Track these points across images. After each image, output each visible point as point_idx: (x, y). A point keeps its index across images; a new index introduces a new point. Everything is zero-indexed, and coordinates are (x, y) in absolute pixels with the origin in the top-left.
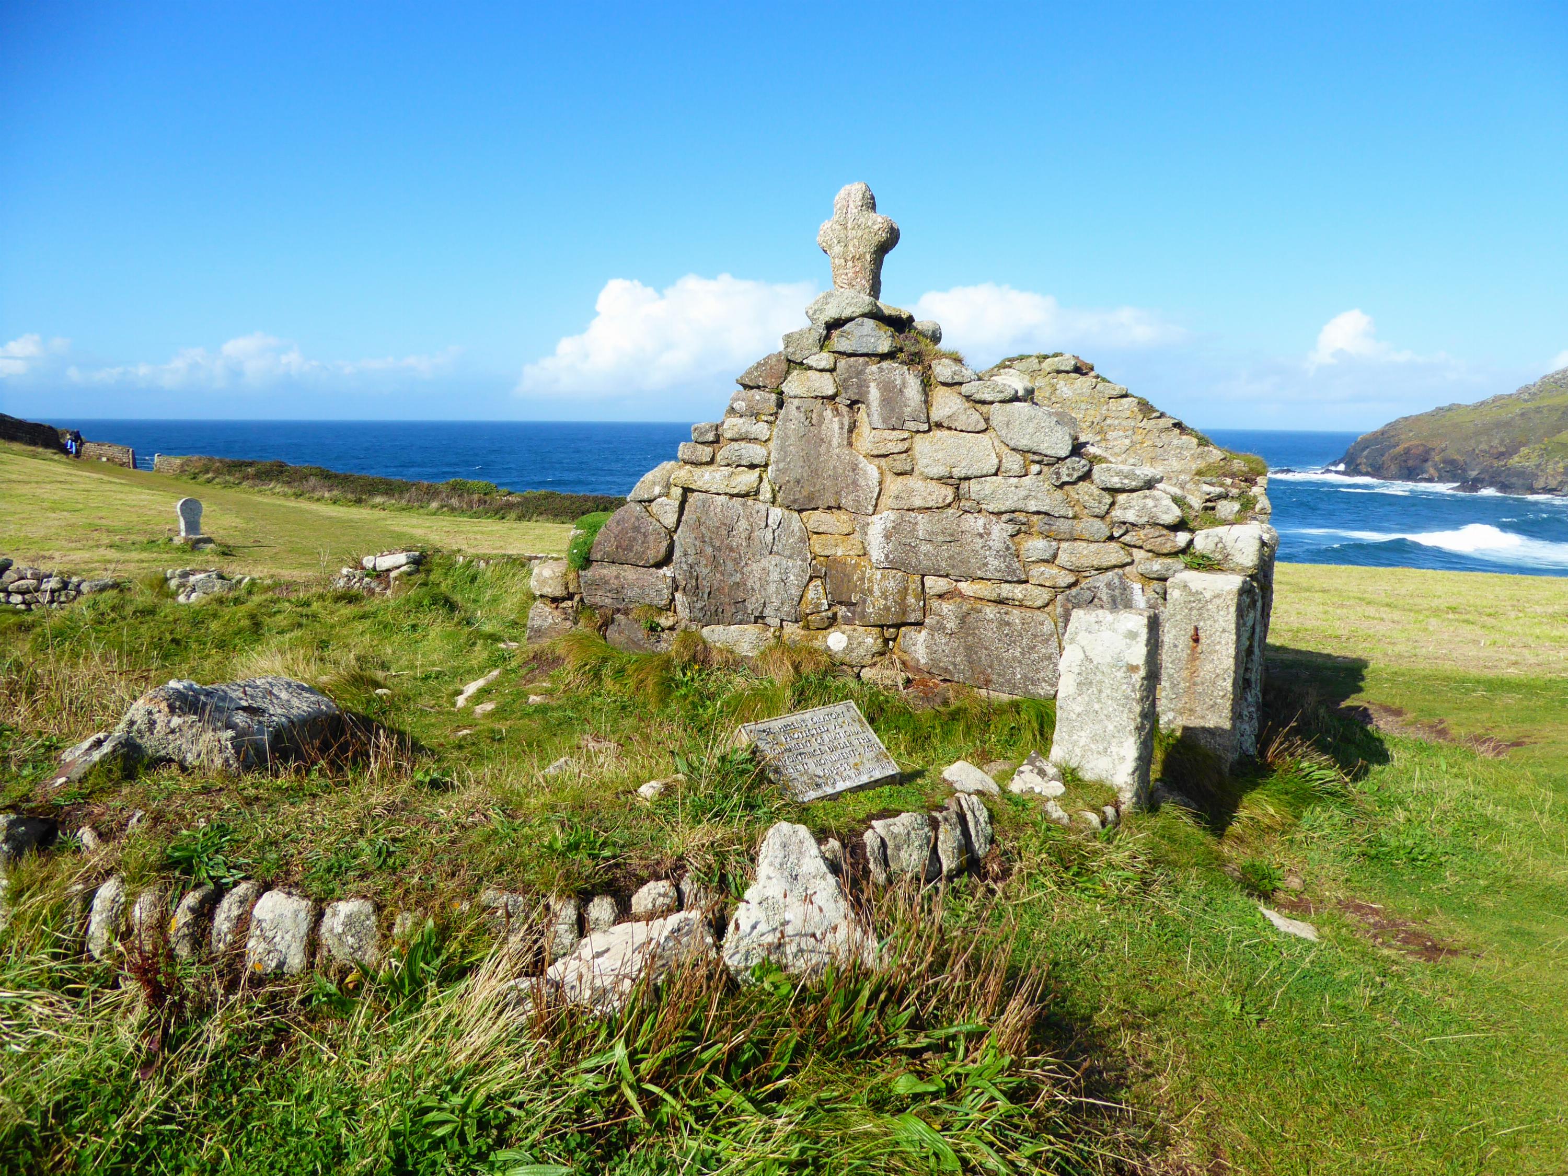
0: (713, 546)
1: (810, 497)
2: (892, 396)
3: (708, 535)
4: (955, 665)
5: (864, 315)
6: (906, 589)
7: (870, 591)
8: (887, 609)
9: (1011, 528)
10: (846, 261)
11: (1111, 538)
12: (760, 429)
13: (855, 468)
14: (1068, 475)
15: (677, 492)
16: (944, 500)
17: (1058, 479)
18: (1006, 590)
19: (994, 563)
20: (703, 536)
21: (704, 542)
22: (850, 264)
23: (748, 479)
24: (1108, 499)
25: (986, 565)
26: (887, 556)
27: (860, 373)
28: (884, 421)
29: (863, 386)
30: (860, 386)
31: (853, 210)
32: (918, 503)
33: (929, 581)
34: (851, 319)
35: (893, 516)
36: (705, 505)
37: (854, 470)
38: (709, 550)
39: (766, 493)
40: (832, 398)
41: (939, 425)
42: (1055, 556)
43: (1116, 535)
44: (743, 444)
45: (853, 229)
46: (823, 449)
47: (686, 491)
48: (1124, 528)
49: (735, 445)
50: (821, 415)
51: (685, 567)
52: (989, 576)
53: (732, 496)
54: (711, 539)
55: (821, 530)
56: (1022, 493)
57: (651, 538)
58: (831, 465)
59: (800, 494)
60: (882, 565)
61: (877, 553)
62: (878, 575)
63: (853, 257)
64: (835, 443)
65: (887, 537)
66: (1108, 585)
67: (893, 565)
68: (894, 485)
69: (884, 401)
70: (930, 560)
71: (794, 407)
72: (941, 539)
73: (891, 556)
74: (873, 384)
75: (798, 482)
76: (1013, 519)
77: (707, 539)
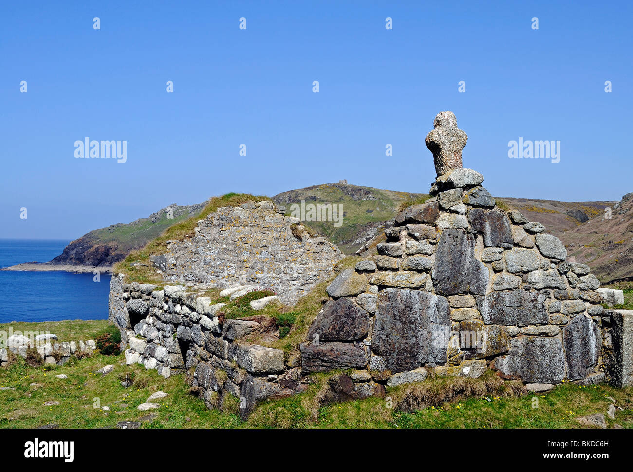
0: (401, 322)
1: (454, 287)
2: (496, 228)
3: (398, 314)
4: (523, 372)
6: (500, 334)
8: (492, 347)
9: (544, 297)
11: (580, 297)
12: (429, 248)
13: (478, 268)
15: (375, 288)
16: (518, 284)
18: (543, 329)
19: (538, 315)
20: (395, 315)
21: (396, 319)
23: (418, 278)
25: (534, 317)
26: (491, 317)
27: (481, 216)
28: (493, 242)
29: (483, 223)
30: (481, 223)
32: (506, 286)
33: (510, 328)
36: (395, 296)
37: (478, 270)
38: (399, 324)
39: (429, 285)
40: (467, 229)
41: (516, 245)
42: (561, 309)
44: (419, 257)
46: (462, 259)
47: (382, 287)
48: (584, 292)
49: (414, 258)
50: (462, 239)
52: (536, 322)
53: (412, 288)
54: (400, 317)
55: (458, 306)
57: (359, 321)
58: (466, 266)
59: (448, 285)
60: (490, 322)
61: (486, 316)
62: (487, 329)
64: (468, 255)
65: (492, 307)
66: (582, 320)
67: (494, 321)
69: (493, 232)
70: (510, 317)
71: (447, 235)
72: (515, 305)
73: (493, 317)
74: (487, 222)
75: (449, 278)
76: (546, 293)
77: (397, 318)
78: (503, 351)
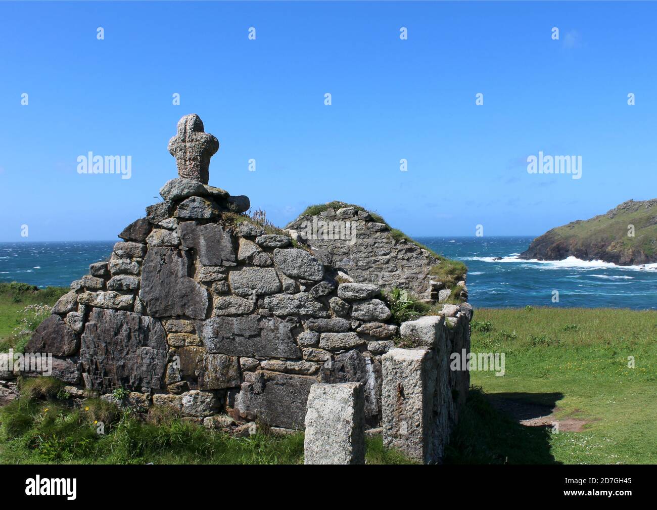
0: (106, 342)
1: (166, 310)
2: (213, 244)
3: (102, 335)
5: (195, 194)
6: (228, 366)
7: (206, 368)
8: (217, 379)
9: (290, 325)
10: (185, 161)
11: (350, 329)
12: (133, 266)
13: (193, 289)
14: (323, 291)
15: (81, 307)
16: (248, 310)
17: (316, 294)
18: (290, 364)
19: (282, 347)
20: (99, 336)
21: (99, 339)
22: (188, 163)
23: (126, 298)
24: (347, 306)
25: (276, 349)
26: (215, 345)
27: (193, 231)
28: (210, 260)
29: (196, 239)
30: (194, 239)
31: (189, 131)
32: (232, 310)
33: (242, 360)
34: (187, 196)
35: (218, 320)
36: (100, 316)
37: (192, 291)
38: (103, 345)
39: (138, 306)
40: (176, 247)
41: (243, 262)
42: (318, 342)
43: (353, 327)
44: (122, 276)
45: (189, 141)
46: (173, 278)
47: (88, 308)
48: (358, 322)
49: (117, 277)
50: (170, 257)
51: (88, 356)
52: (279, 356)
53: (117, 310)
54: (104, 337)
55: (173, 330)
56: (296, 303)
57: (66, 338)
58: (178, 289)
59: (160, 306)
60: (214, 351)
61: (209, 344)
62: (210, 357)
63: (190, 159)
64: (180, 274)
65: (216, 334)
66: (351, 358)
67: (219, 350)
68: (218, 301)
69: (209, 247)
70: (243, 347)
71: (154, 252)
72: (247, 334)
73: (218, 345)
74: (202, 237)
75: (157, 299)
76: (291, 320)
77: (101, 338)
78: (233, 384)
